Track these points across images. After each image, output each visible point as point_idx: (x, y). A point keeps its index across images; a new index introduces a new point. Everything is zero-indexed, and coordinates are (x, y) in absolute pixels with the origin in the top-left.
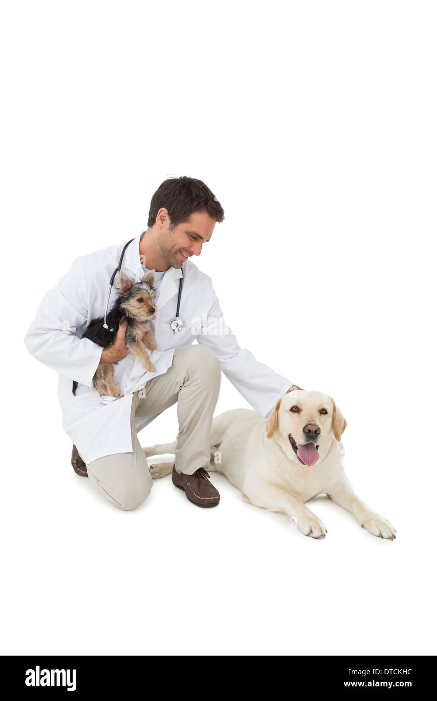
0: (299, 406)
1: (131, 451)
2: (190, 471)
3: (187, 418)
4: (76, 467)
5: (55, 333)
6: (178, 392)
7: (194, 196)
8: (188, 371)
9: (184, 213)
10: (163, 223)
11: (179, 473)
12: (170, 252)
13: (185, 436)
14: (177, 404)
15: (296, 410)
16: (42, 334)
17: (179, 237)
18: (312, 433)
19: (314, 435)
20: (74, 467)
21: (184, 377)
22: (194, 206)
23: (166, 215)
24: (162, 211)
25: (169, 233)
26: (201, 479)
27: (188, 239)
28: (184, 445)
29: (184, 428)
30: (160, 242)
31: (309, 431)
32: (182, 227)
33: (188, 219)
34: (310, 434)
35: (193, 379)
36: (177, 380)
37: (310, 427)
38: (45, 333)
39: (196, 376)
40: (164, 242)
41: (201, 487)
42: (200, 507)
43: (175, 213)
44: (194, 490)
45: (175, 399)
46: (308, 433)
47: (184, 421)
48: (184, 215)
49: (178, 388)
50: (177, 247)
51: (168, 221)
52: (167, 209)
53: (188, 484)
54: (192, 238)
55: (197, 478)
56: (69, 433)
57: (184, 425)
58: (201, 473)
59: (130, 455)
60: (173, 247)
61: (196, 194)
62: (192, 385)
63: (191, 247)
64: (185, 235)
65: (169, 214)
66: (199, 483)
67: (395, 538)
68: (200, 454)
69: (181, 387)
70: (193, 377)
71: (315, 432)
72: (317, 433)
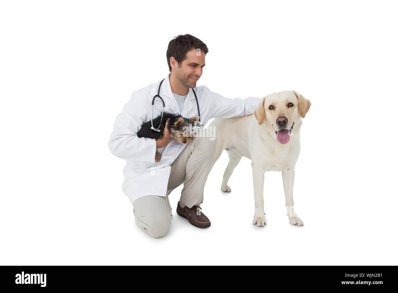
0: (274, 105)
6: (190, 156)
7: (184, 43)
9: (182, 54)
10: (174, 65)
12: (185, 80)
13: (189, 183)
15: (272, 108)
16: (119, 138)
17: (186, 69)
18: (282, 123)
19: (283, 124)
21: (194, 145)
22: (186, 48)
23: (174, 60)
24: (172, 58)
25: (180, 69)
27: (190, 68)
28: (188, 188)
29: (189, 177)
30: (177, 77)
31: (280, 122)
32: (185, 63)
33: (186, 57)
34: (281, 124)
37: (280, 120)
38: (121, 137)
40: (179, 76)
43: (178, 56)
44: (195, 218)
46: (279, 123)
48: (183, 56)
50: (187, 75)
51: (176, 64)
52: (173, 56)
53: (190, 215)
54: (193, 67)
55: (195, 211)
60: (184, 76)
61: (185, 42)
63: (194, 72)
64: (188, 66)
65: (175, 59)
69: (191, 152)
71: (284, 122)
72: (285, 122)
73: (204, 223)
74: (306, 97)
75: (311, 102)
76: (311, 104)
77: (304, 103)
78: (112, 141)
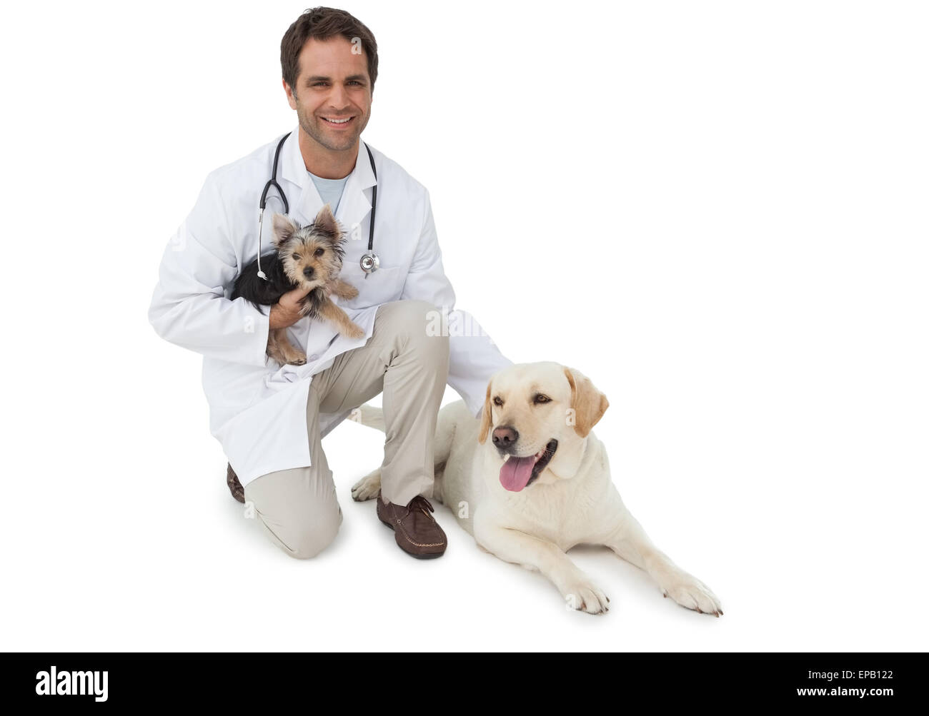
0: (503, 396)
1: (310, 465)
2: (403, 500)
3: (396, 416)
4: (233, 488)
5: (194, 298)
6: (384, 375)
8: (396, 342)
11: (387, 502)
13: (396, 445)
14: (381, 394)
15: (499, 402)
16: (173, 305)
18: (503, 442)
20: (231, 488)
21: (391, 351)
26: (418, 514)
28: (393, 460)
29: (393, 432)
31: (497, 439)
35: (405, 354)
36: (381, 357)
37: (499, 433)
38: (179, 303)
39: (409, 350)
41: (419, 526)
42: (414, 557)
44: (406, 531)
45: (378, 387)
47: (392, 423)
49: (382, 369)
53: (399, 521)
55: (412, 514)
56: (219, 438)
57: (392, 428)
58: (419, 504)
59: (308, 472)
62: (403, 363)
66: (415, 520)
67: (722, 613)
68: (417, 473)
69: (387, 366)
70: (404, 351)
71: (506, 438)
72: (511, 439)
73: (424, 545)
74: (601, 385)
75: (609, 399)
76: (608, 406)
77: (588, 402)
78: (158, 308)
